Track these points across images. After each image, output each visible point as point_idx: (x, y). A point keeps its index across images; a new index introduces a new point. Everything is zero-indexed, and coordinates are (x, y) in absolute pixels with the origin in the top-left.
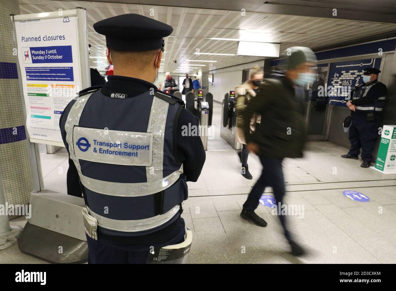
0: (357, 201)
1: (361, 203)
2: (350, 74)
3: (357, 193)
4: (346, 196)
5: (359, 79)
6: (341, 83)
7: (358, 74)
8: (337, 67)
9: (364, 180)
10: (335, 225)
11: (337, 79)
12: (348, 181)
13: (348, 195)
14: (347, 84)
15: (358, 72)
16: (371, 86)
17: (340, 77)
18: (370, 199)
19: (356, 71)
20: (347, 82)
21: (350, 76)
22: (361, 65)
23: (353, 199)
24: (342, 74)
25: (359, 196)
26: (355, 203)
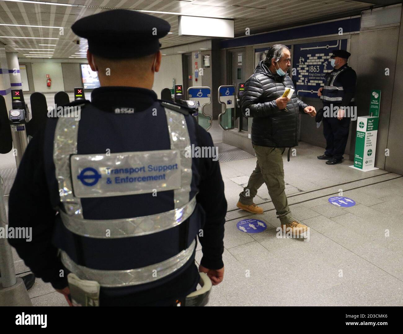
0: (345, 207)
1: (349, 209)
2: (316, 58)
3: (342, 198)
4: (332, 203)
5: (326, 64)
6: (307, 69)
7: (325, 57)
8: (302, 49)
9: (346, 182)
10: (328, 239)
11: (303, 65)
12: (331, 186)
13: (334, 201)
14: (315, 70)
15: (325, 56)
16: (339, 72)
17: (306, 62)
18: (356, 203)
19: (322, 55)
20: (314, 68)
21: (317, 61)
22: (328, 47)
23: (340, 206)
24: (308, 58)
25: (345, 201)
26: (343, 209)
